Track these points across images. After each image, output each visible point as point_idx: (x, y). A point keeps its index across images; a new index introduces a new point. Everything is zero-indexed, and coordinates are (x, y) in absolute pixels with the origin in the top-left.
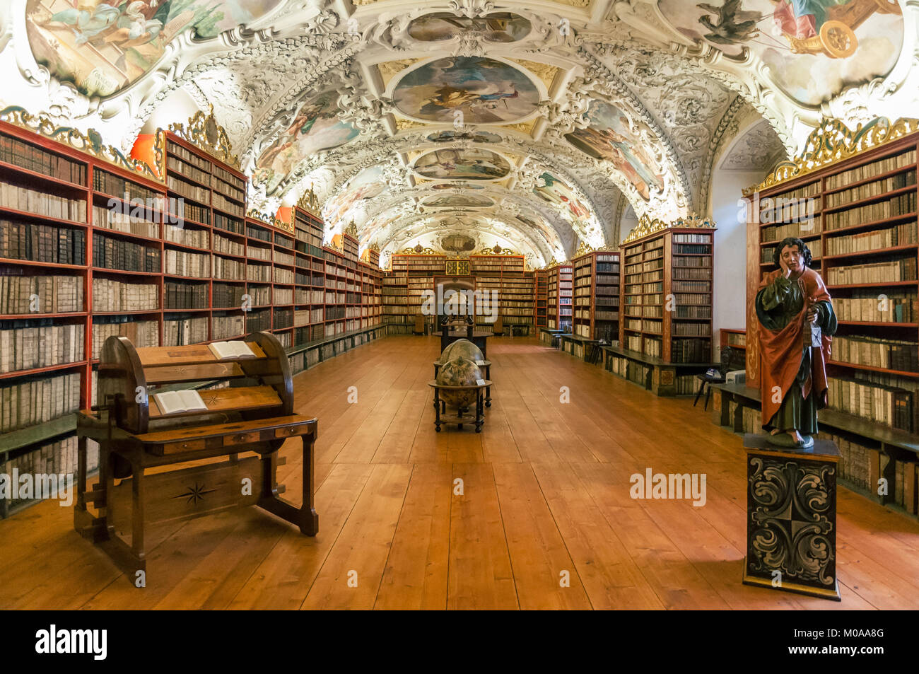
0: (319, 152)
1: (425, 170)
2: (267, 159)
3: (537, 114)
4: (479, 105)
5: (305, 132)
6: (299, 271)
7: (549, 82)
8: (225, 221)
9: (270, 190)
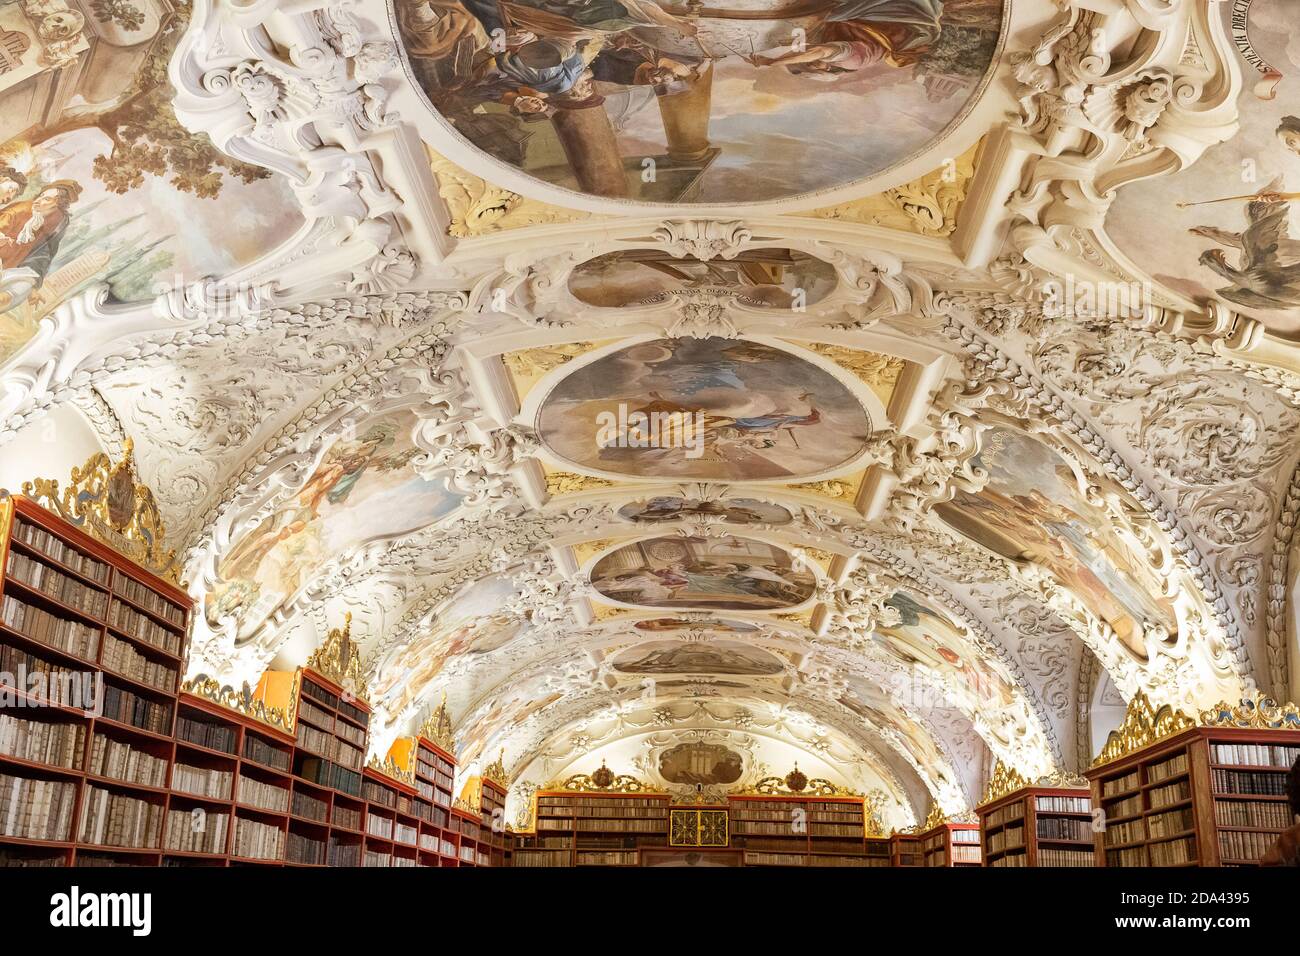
0: (367, 543)
1: (615, 586)
2: (244, 560)
3: (866, 459)
4: (732, 439)
5: (337, 498)
6: (298, 828)
7: (888, 390)
8: (127, 701)
9: (245, 632)
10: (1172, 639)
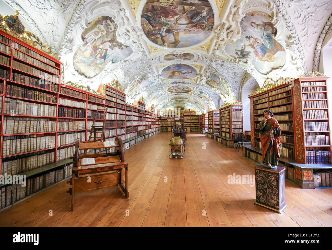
0: (144, 87)
1: (170, 91)
2: (131, 90)
3: (197, 77)
4: (182, 75)
5: (140, 83)
6: (139, 117)
7: (199, 69)
8: (120, 105)
9: (132, 97)
10: (229, 96)
